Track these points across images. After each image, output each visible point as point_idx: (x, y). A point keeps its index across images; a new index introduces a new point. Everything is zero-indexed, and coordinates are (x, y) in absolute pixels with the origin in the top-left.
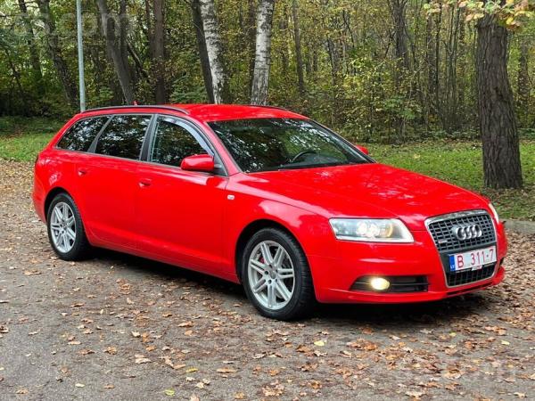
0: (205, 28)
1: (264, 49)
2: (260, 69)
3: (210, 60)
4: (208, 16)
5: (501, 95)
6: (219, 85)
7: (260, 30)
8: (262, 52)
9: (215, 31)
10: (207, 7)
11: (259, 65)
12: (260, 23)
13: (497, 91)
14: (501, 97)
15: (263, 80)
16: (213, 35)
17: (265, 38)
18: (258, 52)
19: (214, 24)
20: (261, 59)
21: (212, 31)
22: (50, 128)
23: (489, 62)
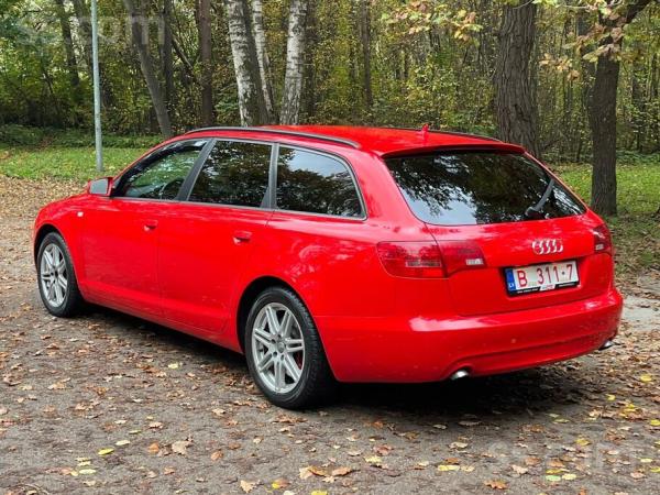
0: (231, 30)
1: (296, 54)
2: (291, 78)
3: (236, 66)
4: (234, 17)
5: (522, 113)
6: (245, 95)
7: (291, 34)
8: (293, 58)
9: (242, 34)
10: (233, 6)
11: (290, 73)
12: (292, 26)
13: (516, 109)
14: (520, 115)
15: (295, 90)
16: (239, 38)
17: (297, 43)
18: (289, 59)
19: (241, 26)
20: (293, 66)
21: (238, 34)
22: (79, 141)
23: (508, 76)
